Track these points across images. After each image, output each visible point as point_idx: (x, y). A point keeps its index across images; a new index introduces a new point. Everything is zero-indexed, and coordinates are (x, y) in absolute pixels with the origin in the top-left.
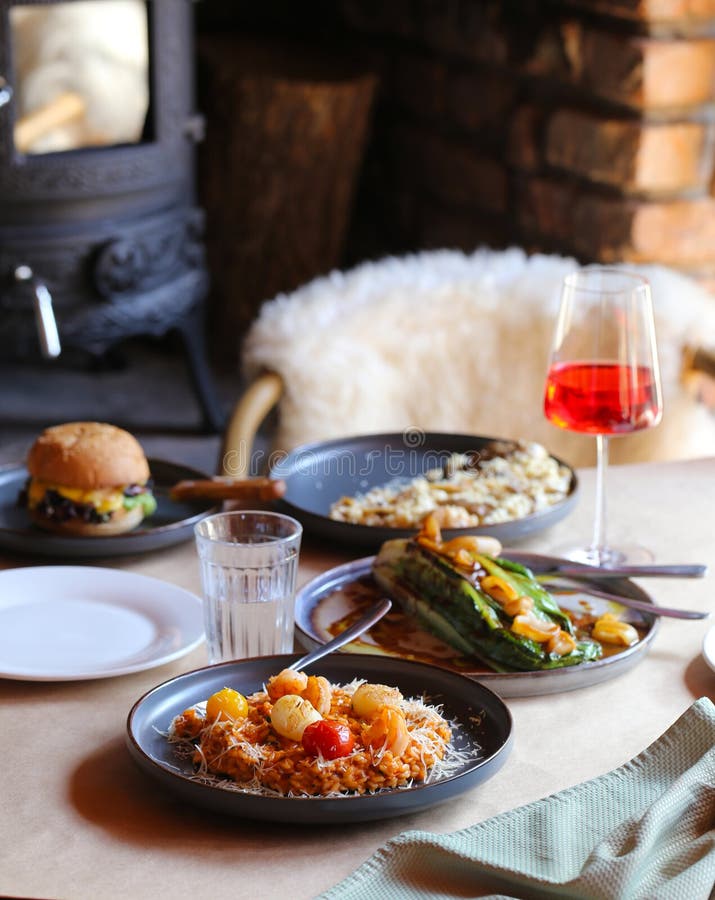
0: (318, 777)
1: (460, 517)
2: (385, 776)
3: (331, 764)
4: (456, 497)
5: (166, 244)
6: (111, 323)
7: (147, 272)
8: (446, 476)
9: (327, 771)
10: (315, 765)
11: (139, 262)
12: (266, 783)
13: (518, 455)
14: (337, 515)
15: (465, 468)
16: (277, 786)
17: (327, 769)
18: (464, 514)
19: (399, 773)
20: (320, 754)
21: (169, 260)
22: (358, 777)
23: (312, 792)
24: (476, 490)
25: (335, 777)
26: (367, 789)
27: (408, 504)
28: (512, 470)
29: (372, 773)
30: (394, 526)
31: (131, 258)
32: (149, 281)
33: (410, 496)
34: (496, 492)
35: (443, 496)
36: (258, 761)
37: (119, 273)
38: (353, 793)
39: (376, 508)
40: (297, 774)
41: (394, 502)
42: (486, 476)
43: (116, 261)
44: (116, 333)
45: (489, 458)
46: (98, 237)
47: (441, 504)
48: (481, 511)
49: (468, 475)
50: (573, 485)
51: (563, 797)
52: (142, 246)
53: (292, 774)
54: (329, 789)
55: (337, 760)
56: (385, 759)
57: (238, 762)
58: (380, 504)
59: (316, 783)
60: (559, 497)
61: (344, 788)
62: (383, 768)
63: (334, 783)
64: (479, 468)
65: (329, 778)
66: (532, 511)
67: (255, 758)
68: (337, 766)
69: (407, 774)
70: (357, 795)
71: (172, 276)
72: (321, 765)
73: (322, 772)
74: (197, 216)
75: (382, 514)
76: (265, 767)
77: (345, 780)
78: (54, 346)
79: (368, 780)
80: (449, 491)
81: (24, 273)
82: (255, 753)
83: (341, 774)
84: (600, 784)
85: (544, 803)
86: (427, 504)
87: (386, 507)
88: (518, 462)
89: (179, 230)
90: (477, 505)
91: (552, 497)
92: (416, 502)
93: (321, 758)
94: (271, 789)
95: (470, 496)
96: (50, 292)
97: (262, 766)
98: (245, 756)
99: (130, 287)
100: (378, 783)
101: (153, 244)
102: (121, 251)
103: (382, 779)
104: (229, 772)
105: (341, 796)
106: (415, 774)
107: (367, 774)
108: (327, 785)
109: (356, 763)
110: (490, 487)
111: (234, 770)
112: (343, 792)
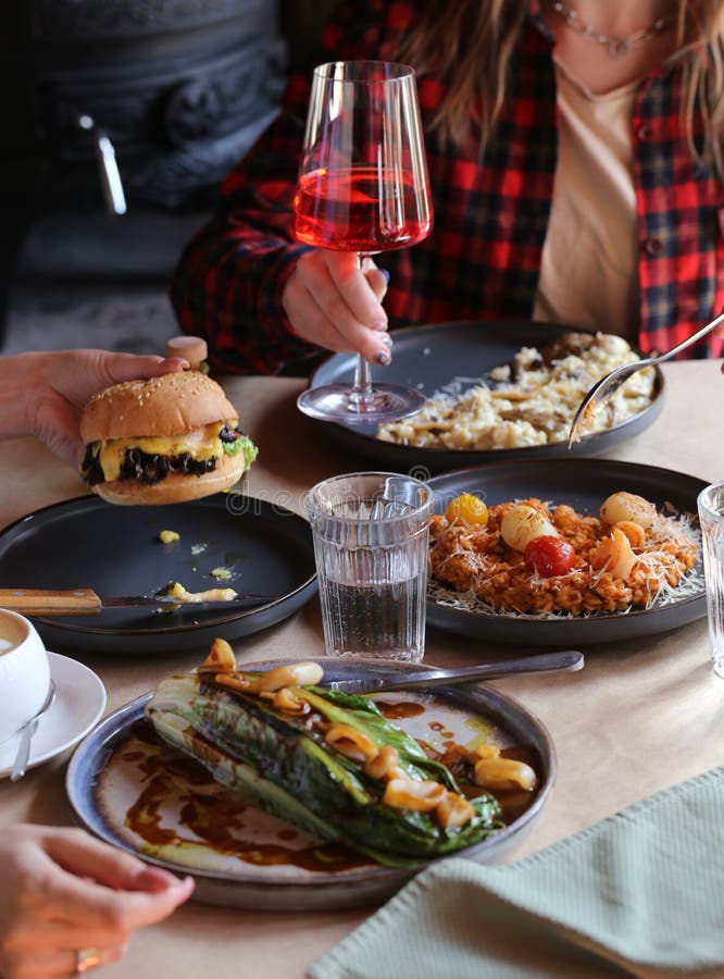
0: (531, 594)
1: (524, 434)
2: (602, 599)
3: (545, 583)
4: (523, 406)
5: (244, 82)
6: (185, 173)
7: (224, 115)
8: (513, 379)
9: (540, 589)
10: (529, 582)
11: (213, 106)
12: (482, 597)
13: (594, 349)
14: (384, 435)
15: (534, 366)
16: (490, 599)
17: (540, 587)
18: (531, 431)
19: (618, 598)
20: (536, 571)
21: (248, 100)
22: (573, 597)
23: (524, 608)
24: (545, 396)
25: (549, 596)
26: (583, 611)
27: (466, 417)
28: (587, 368)
29: (588, 594)
30: (451, 445)
31: (203, 100)
32: (226, 125)
33: (470, 407)
34: (569, 399)
35: (507, 406)
36: (477, 571)
37: (190, 119)
38: (566, 615)
39: (431, 424)
40: (511, 589)
41: (450, 417)
42: (558, 379)
43: (186, 105)
44: (192, 182)
45: (562, 356)
46: (168, 79)
47: (506, 416)
48: (550, 425)
49: (538, 376)
50: (658, 385)
51: (631, 815)
52: (216, 87)
53: (506, 589)
54: (542, 607)
55: (553, 578)
56: (603, 582)
57: (458, 571)
58: (434, 419)
59: (528, 599)
60: (642, 401)
61: (557, 608)
62: (600, 591)
63: (548, 601)
64: (552, 368)
65: (543, 597)
66: (610, 421)
67: (475, 568)
68: (552, 584)
69: (628, 599)
70: (570, 617)
71: (253, 118)
72: (536, 581)
73: (534, 590)
74: (279, 48)
75: (436, 431)
76: (483, 579)
77: (558, 599)
78: (120, 204)
79: (583, 602)
80: (514, 400)
81: (86, 122)
82: (474, 562)
83: (554, 593)
84: (674, 796)
85: (608, 825)
86: (488, 418)
87: (441, 423)
88: (595, 358)
89: (260, 63)
90: (546, 416)
91: (633, 403)
92: (476, 415)
93: (537, 575)
94: (486, 603)
95: (538, 405)
96: (113, 143)
97: (481, 577)
98: (464, 565)
99: (206, 132)
100: (596, 605)
101: (230, 84)
102: (193, 94)
103: (598, 602)
104: (450, 580)
105: (552, 617)
106: (637, 599)
107: (583, 595)
108: (539, 603)
109: (572, 583)
110: (561, 392)
111: (455, 579)
112: (556, 613)
